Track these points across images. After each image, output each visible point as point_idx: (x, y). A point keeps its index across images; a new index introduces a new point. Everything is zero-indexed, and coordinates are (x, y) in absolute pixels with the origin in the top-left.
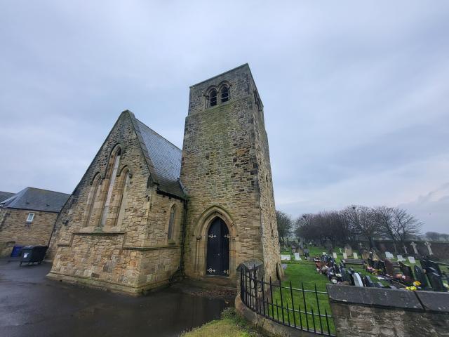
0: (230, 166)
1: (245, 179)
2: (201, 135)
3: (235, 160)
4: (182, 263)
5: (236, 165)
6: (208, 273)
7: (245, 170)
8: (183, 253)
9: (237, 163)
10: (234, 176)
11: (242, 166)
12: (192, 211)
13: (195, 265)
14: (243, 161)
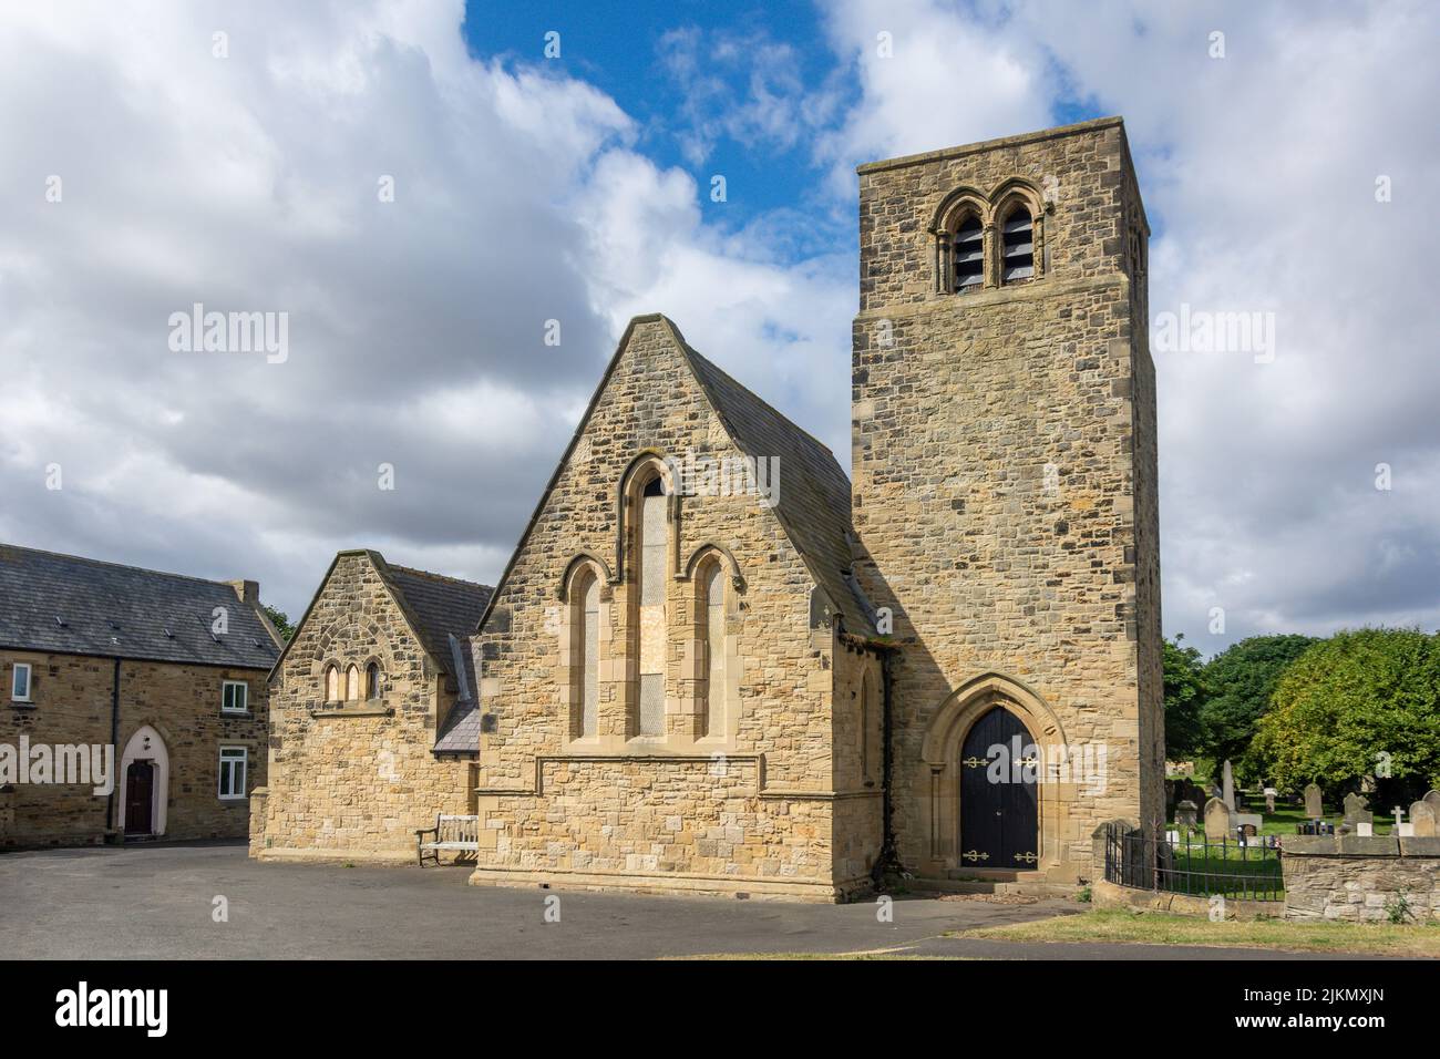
0: (1045, 546)
1: (1095, 597)
2: (930, 411)
3: (1062, 529)
4: (889, 836)
5: (1067, 546)
6: (965, 862)
7: (1095, 564)
8: (889, 810)
9: (1069, 538)
10: (1058, 583)
11: (1087, 552)
12: (913, 686)
13: (933, 841)
14: (1089, 535)
